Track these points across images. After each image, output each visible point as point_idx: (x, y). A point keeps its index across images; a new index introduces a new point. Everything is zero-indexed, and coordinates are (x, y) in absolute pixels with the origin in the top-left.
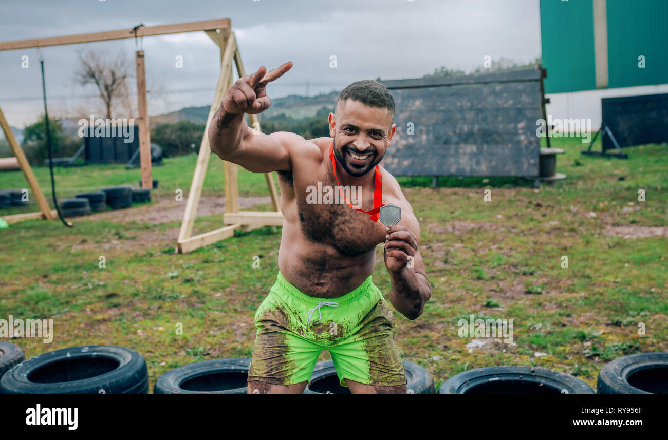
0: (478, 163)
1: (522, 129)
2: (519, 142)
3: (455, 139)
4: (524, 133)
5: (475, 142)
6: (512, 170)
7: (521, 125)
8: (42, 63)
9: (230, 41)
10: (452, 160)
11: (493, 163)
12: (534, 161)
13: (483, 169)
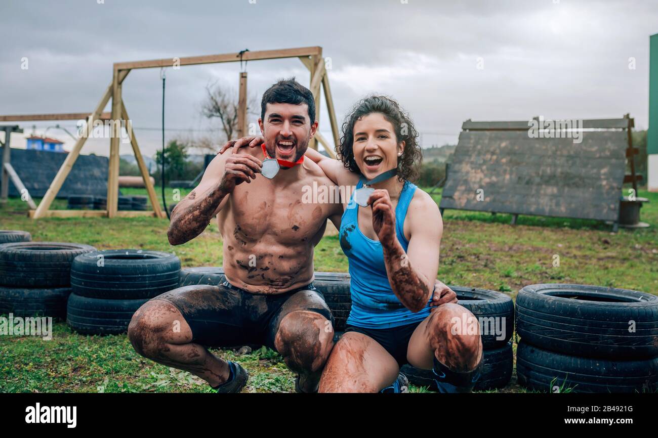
0: (558, 204)
1: (605, 174)
2: (600, 186)
3: (537, 180)
4: (607, 179)
5: (556, 184)
6: (592, 214)
7: (603, 171)
8: (164, 80)
9: (320, 66)
10: (533, 200)
11: (573, 206)
12: (615, 206)
13: (563, 210)
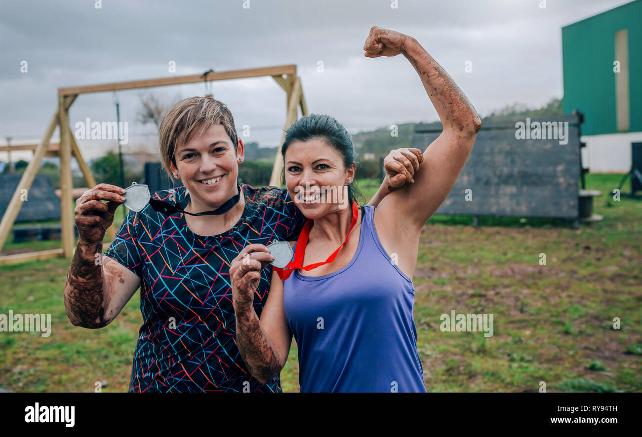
0: (518, 204)
1: (561, 171)
2: (558, 184)
3: (495, 180)
4: (564, 176)
5: (515, 184)
6: (552, 211)
7: (560, 168)
8: (118, 105)
9: (296, 86)
10: (493, 200)
11: (533, 204)
12: (574, 202)
13: (523, 209)
